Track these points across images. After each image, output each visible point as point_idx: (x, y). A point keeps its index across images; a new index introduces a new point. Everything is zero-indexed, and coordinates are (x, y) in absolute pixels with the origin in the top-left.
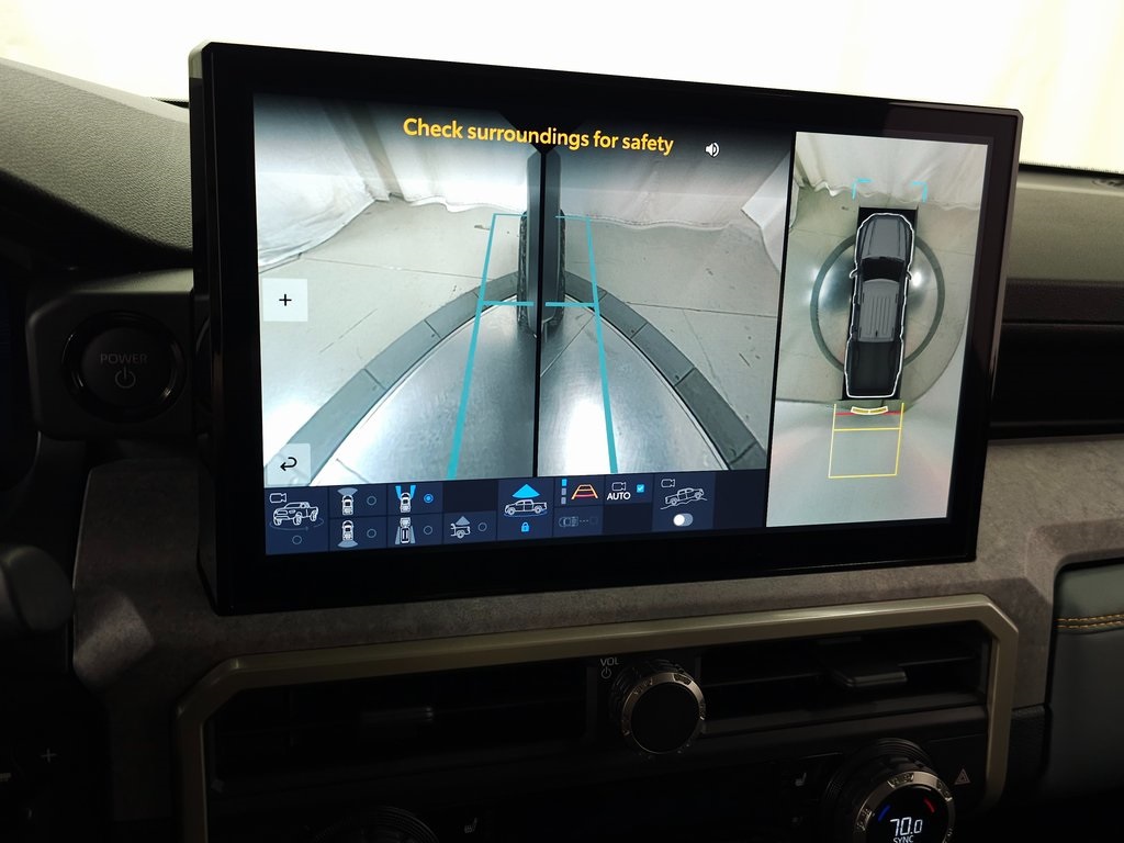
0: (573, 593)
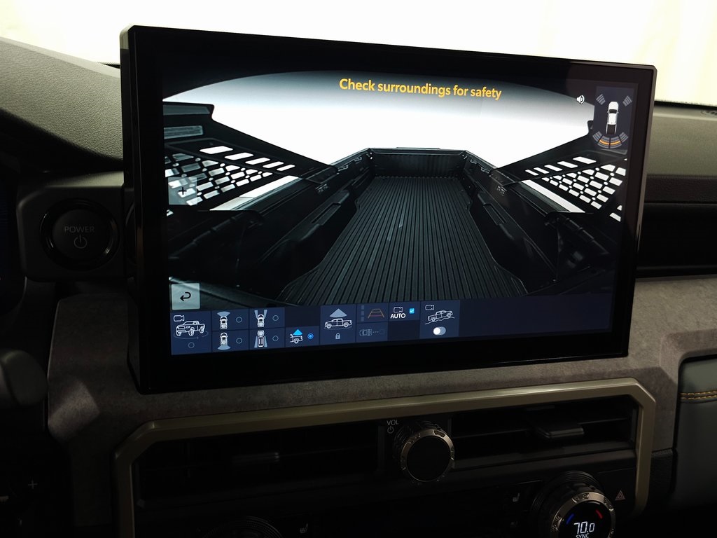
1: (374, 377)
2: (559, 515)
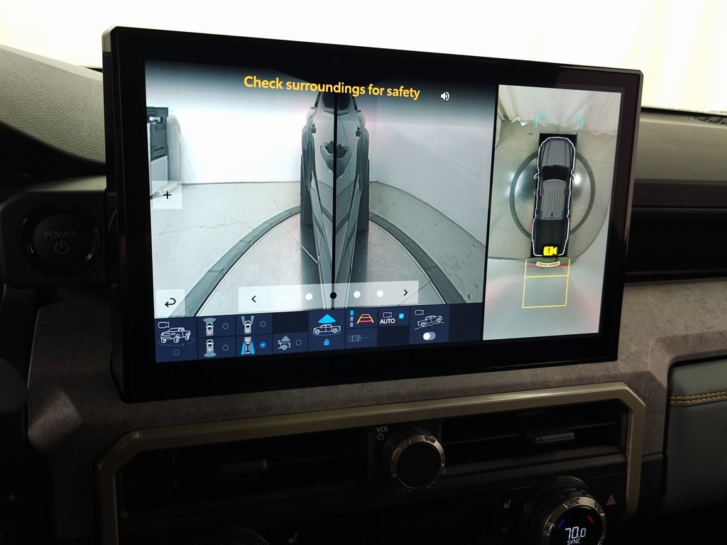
0: (359, 385)
1: (364, 384)
2: (550, 521)
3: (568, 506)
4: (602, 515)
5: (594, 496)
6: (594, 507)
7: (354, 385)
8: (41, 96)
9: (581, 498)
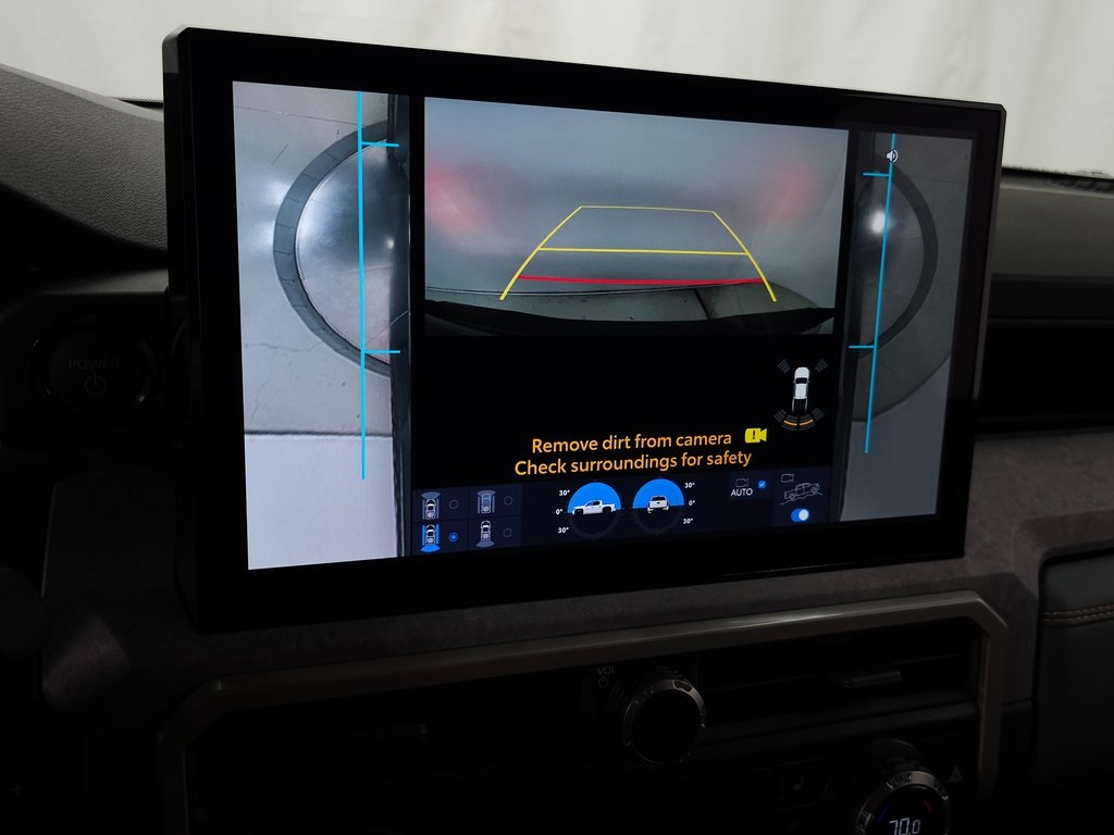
3: (894, 785)
4: (945, 798)
5: (932, 770)
6: (931, 786)
7: (560, 600)
8: (57, 141)
9: (914, 773)
